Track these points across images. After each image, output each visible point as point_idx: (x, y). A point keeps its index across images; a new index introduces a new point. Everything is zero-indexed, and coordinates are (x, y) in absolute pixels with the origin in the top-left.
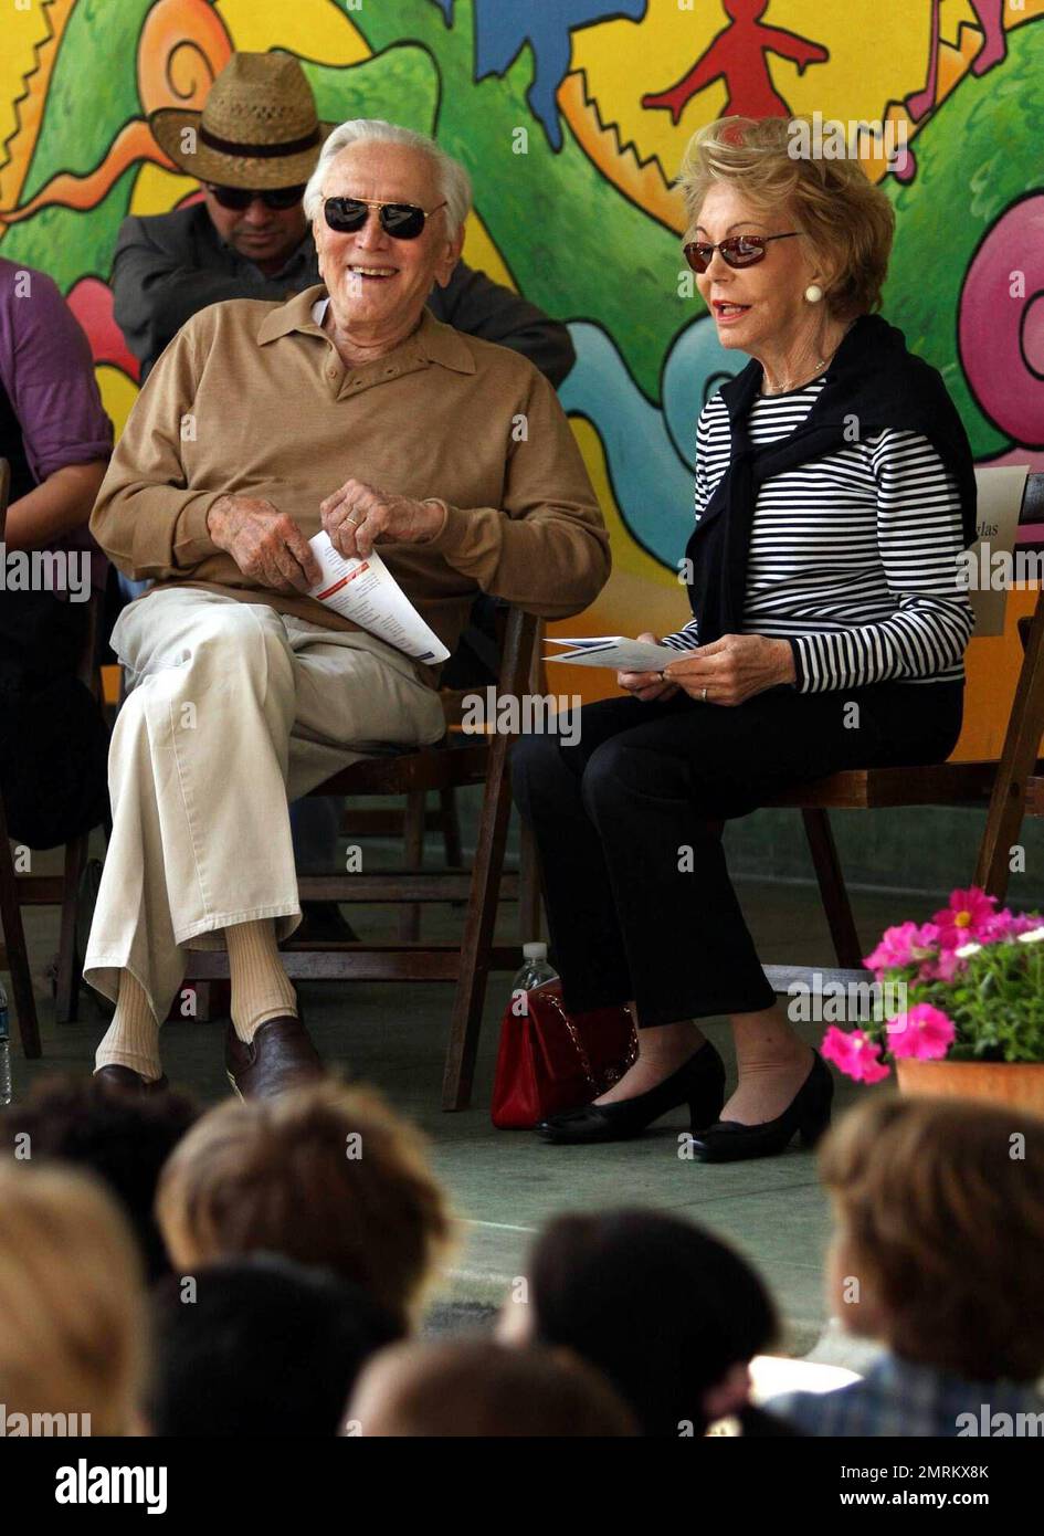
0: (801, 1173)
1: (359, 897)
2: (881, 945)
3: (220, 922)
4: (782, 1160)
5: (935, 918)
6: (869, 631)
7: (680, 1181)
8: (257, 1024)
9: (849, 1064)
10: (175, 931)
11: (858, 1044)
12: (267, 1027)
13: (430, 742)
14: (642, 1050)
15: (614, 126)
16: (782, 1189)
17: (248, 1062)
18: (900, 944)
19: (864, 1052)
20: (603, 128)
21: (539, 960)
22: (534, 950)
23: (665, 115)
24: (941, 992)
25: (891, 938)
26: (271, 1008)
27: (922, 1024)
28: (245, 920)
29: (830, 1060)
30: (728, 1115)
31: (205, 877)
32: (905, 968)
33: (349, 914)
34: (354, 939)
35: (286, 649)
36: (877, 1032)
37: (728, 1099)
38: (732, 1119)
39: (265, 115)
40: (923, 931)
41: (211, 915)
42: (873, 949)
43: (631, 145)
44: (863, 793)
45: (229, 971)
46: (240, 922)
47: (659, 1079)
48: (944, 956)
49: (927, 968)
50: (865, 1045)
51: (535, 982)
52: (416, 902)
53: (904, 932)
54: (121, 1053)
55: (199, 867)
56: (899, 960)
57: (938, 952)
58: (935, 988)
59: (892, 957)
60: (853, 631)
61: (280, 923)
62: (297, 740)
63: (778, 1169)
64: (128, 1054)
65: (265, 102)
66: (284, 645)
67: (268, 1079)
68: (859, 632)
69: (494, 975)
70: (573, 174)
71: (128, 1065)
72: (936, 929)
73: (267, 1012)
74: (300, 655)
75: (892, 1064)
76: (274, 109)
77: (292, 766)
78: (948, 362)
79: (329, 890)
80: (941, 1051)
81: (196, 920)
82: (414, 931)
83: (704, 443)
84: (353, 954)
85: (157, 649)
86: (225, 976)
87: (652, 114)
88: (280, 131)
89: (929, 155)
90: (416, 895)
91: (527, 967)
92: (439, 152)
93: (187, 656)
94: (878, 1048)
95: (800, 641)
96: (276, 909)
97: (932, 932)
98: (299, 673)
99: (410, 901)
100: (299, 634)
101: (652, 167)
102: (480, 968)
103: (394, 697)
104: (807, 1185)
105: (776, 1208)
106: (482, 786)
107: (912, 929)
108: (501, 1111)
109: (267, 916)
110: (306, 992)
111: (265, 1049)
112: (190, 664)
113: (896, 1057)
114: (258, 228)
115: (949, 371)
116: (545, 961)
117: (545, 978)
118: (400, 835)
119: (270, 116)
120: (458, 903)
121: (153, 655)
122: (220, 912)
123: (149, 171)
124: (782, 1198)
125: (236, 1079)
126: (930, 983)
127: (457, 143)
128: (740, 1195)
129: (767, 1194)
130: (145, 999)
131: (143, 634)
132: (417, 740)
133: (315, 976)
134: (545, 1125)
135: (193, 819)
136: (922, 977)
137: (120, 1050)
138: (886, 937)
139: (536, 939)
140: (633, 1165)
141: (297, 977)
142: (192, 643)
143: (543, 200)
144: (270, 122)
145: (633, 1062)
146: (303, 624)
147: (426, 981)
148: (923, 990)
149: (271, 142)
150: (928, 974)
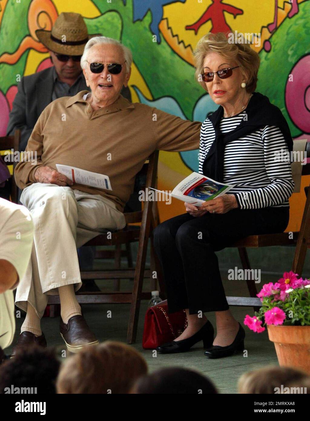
0: (239, 361)
1: (101, 277)
2: (262, 289)
3: (56, 286)
4: (233, 357)
5: (279, 281)
6: (260, 191)
7: (201, 364)
8: (69, 318)
9: (252, 327)
10: (42, 289)
11: (255, 321)
12: (72, 319)
13: (121, 228)
14: (189, 324)
15: (177, 36)
16: (234, 367)
17: (67, 330)
18: (268, 289)
19: (257, 323)
20: (174, 36)
21: (157, 296)
22: (155, 293)
23: (192, 32)
24: (281, 304)
25: (265, 287)
26: (73, 312)
27: (275, 314)
28: (64, 285)
29: (247, 326)
30: (215, 343)
31: (51, 272)
32: (270, 297)
33: (98, 283)
34: (99, 291)
35: (75, 201)
36: (261, 317)
37: (215, 338)
38: (217, 345)
39: (74, 32)
40: (275, 285)
41: (53, 284)
42: (260, 291)
43: (182, 42)
44: (257, 243)
45: (60, 302)
46: (63, 285)
47: (194, 333)
48: (282, 293)
49: (277, 297)
50: (257, 321)
51: (155, 303)
52: (119, 279)
53: (270, 285)
54: (28, 328)
55: (49, 269)
56: (268, 294)
57: (280, 291)
58: (279, 303)
59: (265, 293)
60: (255, 191)
61: (75, 286)
62: (79, 229)
63: (232, 360)
64: (30, 328)
65: (74, 28)
66: (74, 199)
67: (73, 335)
68: (257, 191)
69: (142, 301)
70: (164, 51)
71: (30, 331)
72: (279, 285)
73: (72, 314)
74: (79, 202)
75: (266, 327)
76: (77, 30)
77: (78, 236)
78: (282, 108)
79: (91, 276)
80: (281, 322)
81: (49, 285)
82: (118, 288)
83: (204, 134)
84: (99, 295)
85: (35, 201)
86: (59, 303)
87: (189, 31)
88: (79, 37)
89: (275, 43)
90: (118, 277)
91: (153, 298)
92: (122, 45)
93: (43, 203)
94: (261, 322)
95: (238, 194)
96: (73, 281)
97: (278, 285)
98: (79, 208)
99: (117, 278)
100: (79, 195)
101: (189, 48)
102: (138, 299)
103: (109, 215)
104: (240, 365)
105: (231, 373)
106: (138, 242)
107: (271, 285)
108: (145, 344)
109: (71, 283)
110: (84, 307)
111: (72, 325)
112: (45, 205)
113: (267, 324)
114: (70, 67)
115: (283, 109)
116: (158, 297)
117: (158, 302)
118: (113, 258)
119: (76, 32)
120: (132, 279)
121: (33, 203)
122: (56, 282)
123: (32, 52)
124: (233, 369)
125: (63, 336)
126: (278, 301)
127: (128, 42)
128: (220, 369)
129: (228, 368)
130: (35, 311)
131: (30, 197)
132: (116, 228)
133: (87, 302)
134: (159, 348)
135: (47, 254)
136: (275, 300)
137: (27, 327)
138: (264, 287)
139: (156, 290)
140: (187, 360)
141: (82, 303)
142: (45, 199)
143: (155, 59)
144: (75, 35)
145: (186, 327)
146: (81, 192)
147: (121, 303)
148: (275, 304)
149: (76, 40)
150: (277, 298)
